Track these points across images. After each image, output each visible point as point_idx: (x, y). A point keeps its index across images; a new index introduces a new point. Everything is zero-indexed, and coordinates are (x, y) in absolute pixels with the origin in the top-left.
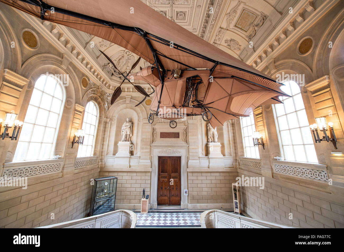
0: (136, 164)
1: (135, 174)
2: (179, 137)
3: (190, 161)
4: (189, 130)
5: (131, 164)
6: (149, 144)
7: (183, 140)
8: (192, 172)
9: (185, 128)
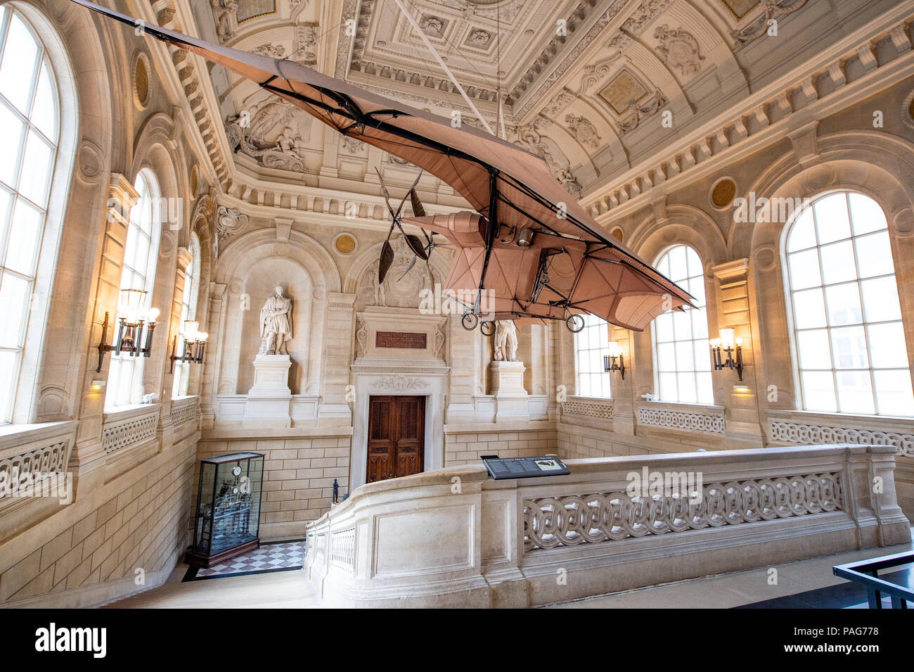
0: (308, 416)
1: (307, 444)
2: (425, 347)
3: (451, 407)
4: (453, 329)
5: (295, 418)
6: (347, 363)
7: (435, 354)
8: (457, 434)
9: (443, 323)
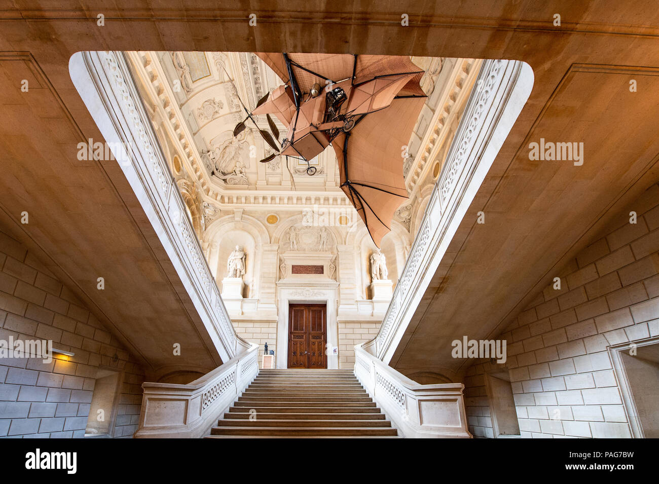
0: (250, 309)
1: (251, 325)
2: (323, 273)
3: (341, 306)
4: (340, 261)
5: (244, 311)
6: (274, 282)
7: (329, 277)
8: (346, 322)
9: (334, 259)
